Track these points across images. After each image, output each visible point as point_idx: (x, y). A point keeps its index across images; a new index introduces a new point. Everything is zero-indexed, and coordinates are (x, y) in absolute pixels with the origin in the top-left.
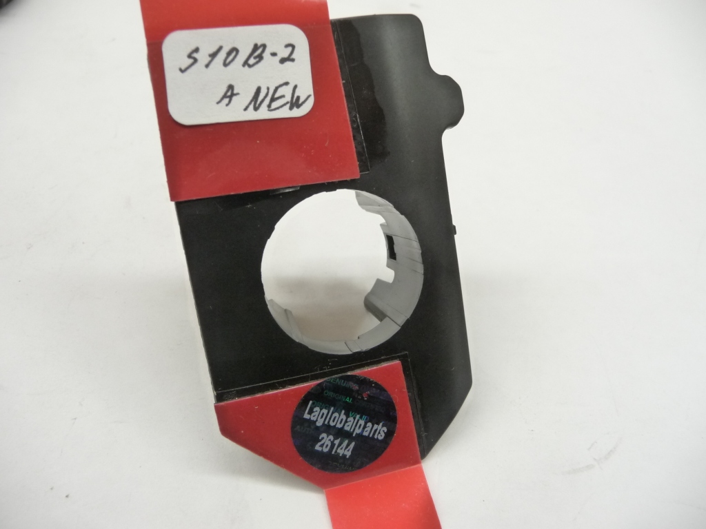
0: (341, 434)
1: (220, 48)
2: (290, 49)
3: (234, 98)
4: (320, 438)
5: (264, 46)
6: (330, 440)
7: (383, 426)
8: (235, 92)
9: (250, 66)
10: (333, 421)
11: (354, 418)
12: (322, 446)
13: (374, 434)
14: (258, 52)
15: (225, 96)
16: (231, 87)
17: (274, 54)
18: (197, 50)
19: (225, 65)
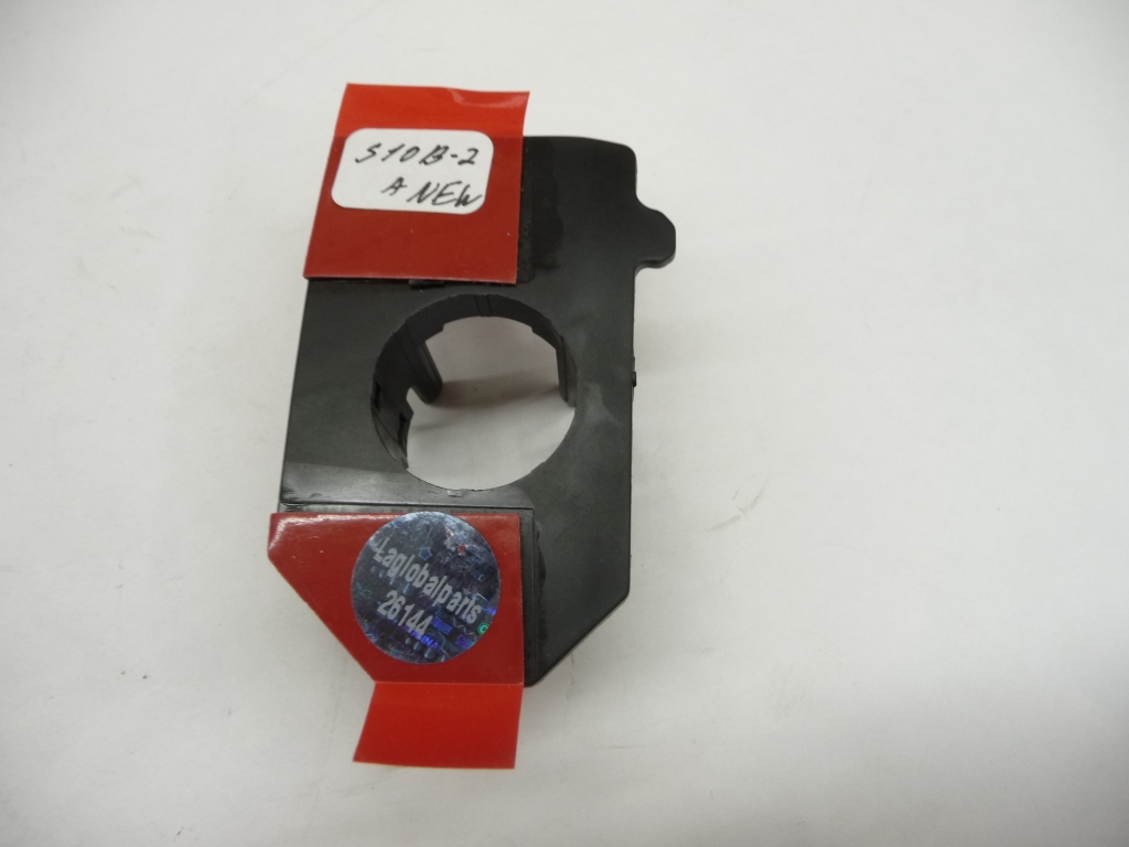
0: (415, 597)
1: (402, 146)
2: (473, 153)
3: (401, 190)
4: (388, 596)
5: (446, 148)
6: (400, 603)
7: (477, 603)
8: (404, 183)
9: (426, 163)
10: (411, 575)
11: (440, 580)
12: (388, 608)
13: (462, 612)
14: (438, 153)
15: (392, 187)
16: (401, 180)
17: (454, 156)
18: (378, 146)
19: (402, 160)
